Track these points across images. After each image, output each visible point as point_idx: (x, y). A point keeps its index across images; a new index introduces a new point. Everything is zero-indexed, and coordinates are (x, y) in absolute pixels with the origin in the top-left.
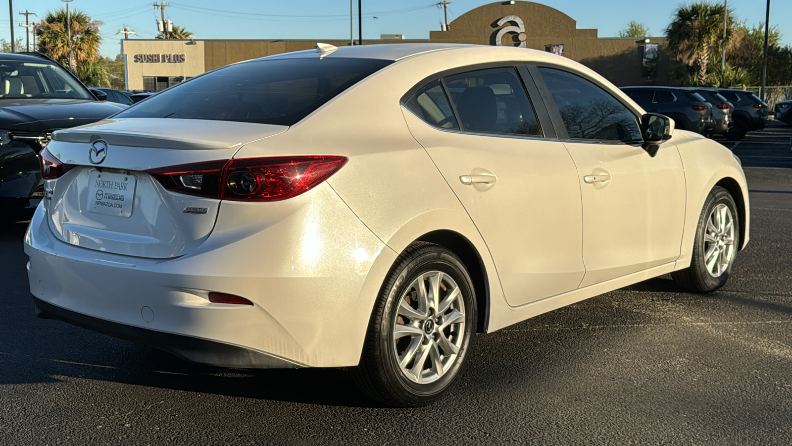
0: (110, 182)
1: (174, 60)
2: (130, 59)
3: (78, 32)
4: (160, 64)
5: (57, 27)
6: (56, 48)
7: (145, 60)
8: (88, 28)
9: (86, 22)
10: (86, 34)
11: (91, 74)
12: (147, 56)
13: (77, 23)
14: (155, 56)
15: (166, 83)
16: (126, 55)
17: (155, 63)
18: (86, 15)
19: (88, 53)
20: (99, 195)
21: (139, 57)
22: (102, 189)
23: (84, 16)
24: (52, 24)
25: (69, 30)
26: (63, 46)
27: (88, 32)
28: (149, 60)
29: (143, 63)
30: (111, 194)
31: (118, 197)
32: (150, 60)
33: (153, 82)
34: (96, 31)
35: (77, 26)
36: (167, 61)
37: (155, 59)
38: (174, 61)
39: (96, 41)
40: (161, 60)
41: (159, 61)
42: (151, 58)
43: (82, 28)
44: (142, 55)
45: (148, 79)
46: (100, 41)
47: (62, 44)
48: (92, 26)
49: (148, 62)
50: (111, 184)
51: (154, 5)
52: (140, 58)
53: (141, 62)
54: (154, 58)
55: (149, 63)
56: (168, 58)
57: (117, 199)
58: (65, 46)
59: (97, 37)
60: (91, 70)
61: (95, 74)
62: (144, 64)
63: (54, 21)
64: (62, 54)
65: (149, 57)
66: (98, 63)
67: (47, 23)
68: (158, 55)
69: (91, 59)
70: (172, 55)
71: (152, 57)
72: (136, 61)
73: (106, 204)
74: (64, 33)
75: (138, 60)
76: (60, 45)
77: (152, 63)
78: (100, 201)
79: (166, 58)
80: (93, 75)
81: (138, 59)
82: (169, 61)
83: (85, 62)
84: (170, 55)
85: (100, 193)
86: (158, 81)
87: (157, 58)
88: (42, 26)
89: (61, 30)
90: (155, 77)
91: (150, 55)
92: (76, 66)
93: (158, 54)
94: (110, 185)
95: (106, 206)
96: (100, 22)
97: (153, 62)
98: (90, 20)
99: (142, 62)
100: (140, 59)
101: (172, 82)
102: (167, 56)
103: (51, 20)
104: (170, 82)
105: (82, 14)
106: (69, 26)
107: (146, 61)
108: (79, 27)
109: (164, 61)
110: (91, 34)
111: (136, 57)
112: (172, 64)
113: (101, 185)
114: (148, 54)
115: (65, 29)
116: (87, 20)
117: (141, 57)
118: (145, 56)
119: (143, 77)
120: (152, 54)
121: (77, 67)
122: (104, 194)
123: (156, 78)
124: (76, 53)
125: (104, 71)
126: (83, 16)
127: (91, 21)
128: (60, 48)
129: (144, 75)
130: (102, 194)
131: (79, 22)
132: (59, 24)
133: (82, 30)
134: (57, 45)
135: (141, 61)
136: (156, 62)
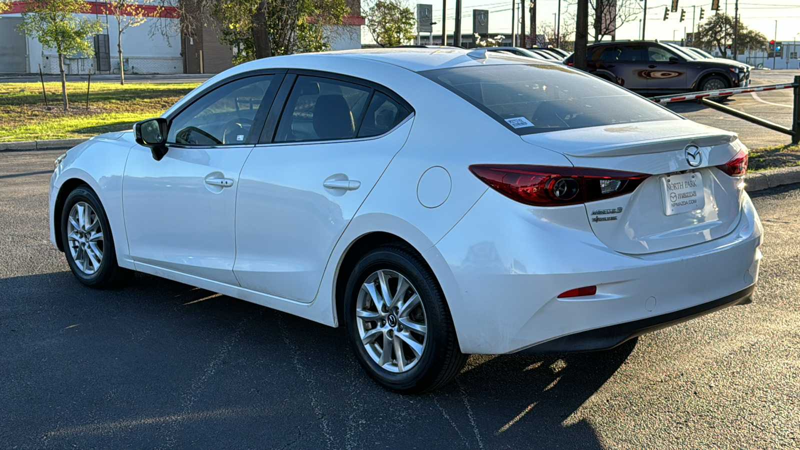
0: (680, 183)
20: (673, 198)
22: (674, 191)
30: (684, 194)
31: (691, 194)
50: (681, 184)
57: (690, 196)
73: (681, 203)
78: (675, 202)
85: (673, 195)
94: (680, 186)
95: (682, 205)
113: (673, 188)
122: (677, 196)
130: (676, 196)
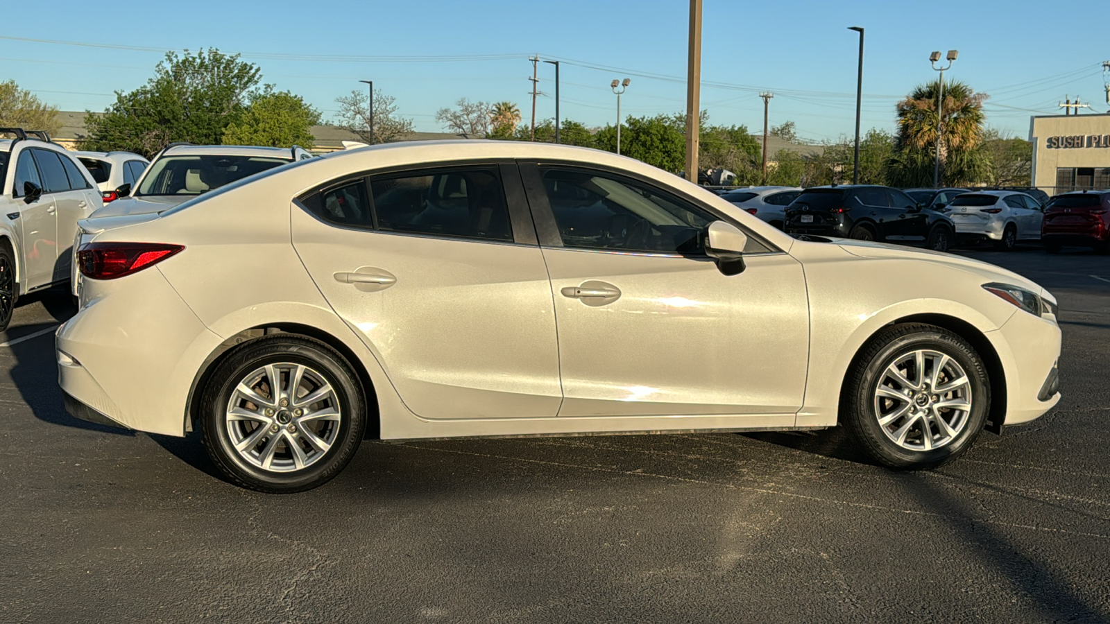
1: (1105, 143)
2: (1042, 144)
3: (953, 111)
4: (1084, 150)
5: (923, 105)
6: (921, 132)
7: (1062, 144)
8: (967, 104)
9: (966, 96)
10: (962, 112)
11: (966, 166)
12: (1066, 138)
13: (951, 97)
14: (1078, 138)
15: (1090, 176)
16: (1037, 138)
17: (1077, 149)
18: (966, 86)
19: (963, 138)
21: (1054, 141)
23: (964, 88)
24: (919, 101)
25: (940, 108)
26: (930, 130)
27: (965, 110)
28: (1068, 145)
29: (1059, 149)
32: (1070, 144)
33: (1071, 175)
34: (978, 107)
35: (951, 103)
36: (1094, 145)
37: (1078, 143)
38: (1105, 145)
39: (977, 120)
40: (1085, 145)
41: (1082, 146)
42: (1072, 142)
43: (958, 104)
44: (1059, 138)
45: (1063, 172)
46: (981, 120)
47: (929, 127)
48: (974, 101)
49: (1066, 147)
51: (1104, 66)
52: (1056, 142)
53: (1056, 148)
54: (1076, 141)
55: (1068, 149)
56: (1097, 141)
58: (933, 130)
59: (978, 116)
60: (966, 160)
61: (971, 165)
62: (1061, 150)
63: (923, 97)
64: (928, 140)
65: (1069, 141)
66: (978, 150)
67: (913, 101)
68: (1083, 137)
69: (968, 145)
70: (1103, 136)
71: (1074, 140)
72: (1049, 147)
74: (933, 112)
75: (1052, 145)
76: (926, 128)
77: (1073, 149)
79: (1093, 140)
80: (969, 168)
81: (1053, 143)
82: (1098, 145)
83: (959, 150)
84: (1099, 137)
86: (1078, 174)
87: (1080, 141)
88: (906, 104)
89: (930, 108)
90: (1074, 169)
91: (1070, 138)
92: (946, 155)
93: (1082, 135)
96: (985, 94)
97: (1073, 147)
98: (970, 93)
99: (1058, 147)
100: (1055, 144)
101: (1099, 175)
102: (1095, 138)
103: (919, 96)
104: (1095, 175)
105: (962, 85)
106: (940, 103)
107: (1064, 146)
108: (955, 103)
109: (1089, 145)
110: (969, 112)
111: (1050, 140)
112: (1103, 148)
114: (1067, 136)
115: (934, 108)
116: (967, 93)
117: (1058, 140)
118: (1062, 138)
119: (1058, 168)
120: (1073, 135)
121: (947, 157)
123: (1077, 170)
124: (946, 139)
125: (986, 161)
126: (962, 88)
127: (972, 96)
128: (926, 132)
129: (1059, 166)
131: (955, 97)
132: (927, 100)
133: (958, 107)
134: (922, 129)
135: (1056, 146)
136: (1078, 147)
